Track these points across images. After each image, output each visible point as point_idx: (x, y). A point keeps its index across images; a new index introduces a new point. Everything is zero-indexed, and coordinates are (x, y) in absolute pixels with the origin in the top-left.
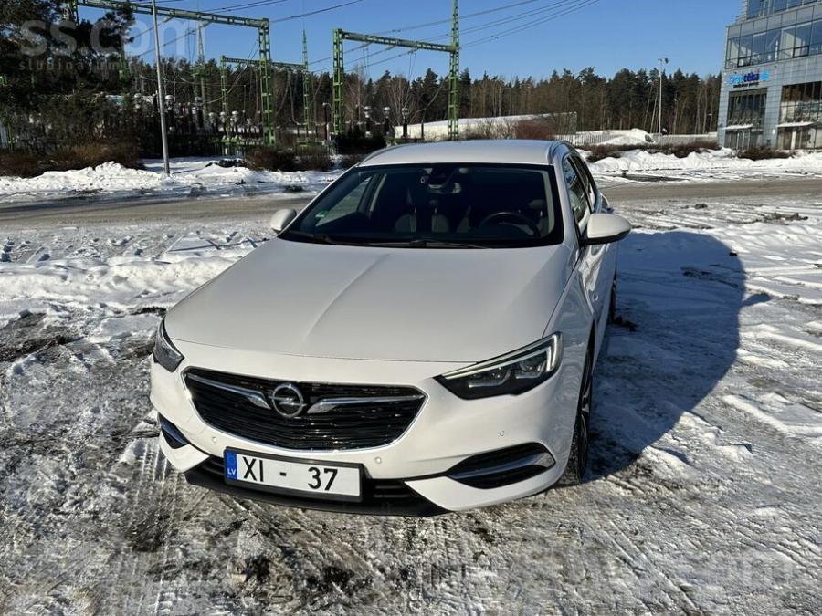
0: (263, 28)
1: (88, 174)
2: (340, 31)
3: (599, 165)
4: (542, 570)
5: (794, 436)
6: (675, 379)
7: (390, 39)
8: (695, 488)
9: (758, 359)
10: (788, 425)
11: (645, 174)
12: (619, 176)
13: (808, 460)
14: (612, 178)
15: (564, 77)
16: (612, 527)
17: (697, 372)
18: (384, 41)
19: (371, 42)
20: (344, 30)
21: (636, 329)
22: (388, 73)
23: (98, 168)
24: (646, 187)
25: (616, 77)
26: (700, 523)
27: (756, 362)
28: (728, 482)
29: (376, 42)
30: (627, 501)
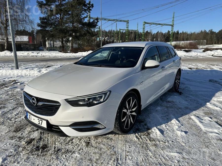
0: (127, 22)
1: (86, 53)
2: (145, 22)
3: (206, 53)
4: (92, 157)
5: (205, 131)
6: (181, 109)
7: (156, 23)
8: (158, 142)
9: (212, 106)
10: (205, 127)
11: (219, 55)
12: (211, 56)
13: (204, 140)
14: (208, 56)
15: (204, 31)
16: (123, 149)
17: (189, 108)
18: (155, 24)
19: (152, 24)
20: (146, 22)
21: (182, 94)
22: (158, 31)
23: (88, 52)
24: (217, 59)
25: (219, 32)
26: (151, 153)
27: (211, 107)
28: (171, 142)
29: (153, 24)
30: (135, 142)
